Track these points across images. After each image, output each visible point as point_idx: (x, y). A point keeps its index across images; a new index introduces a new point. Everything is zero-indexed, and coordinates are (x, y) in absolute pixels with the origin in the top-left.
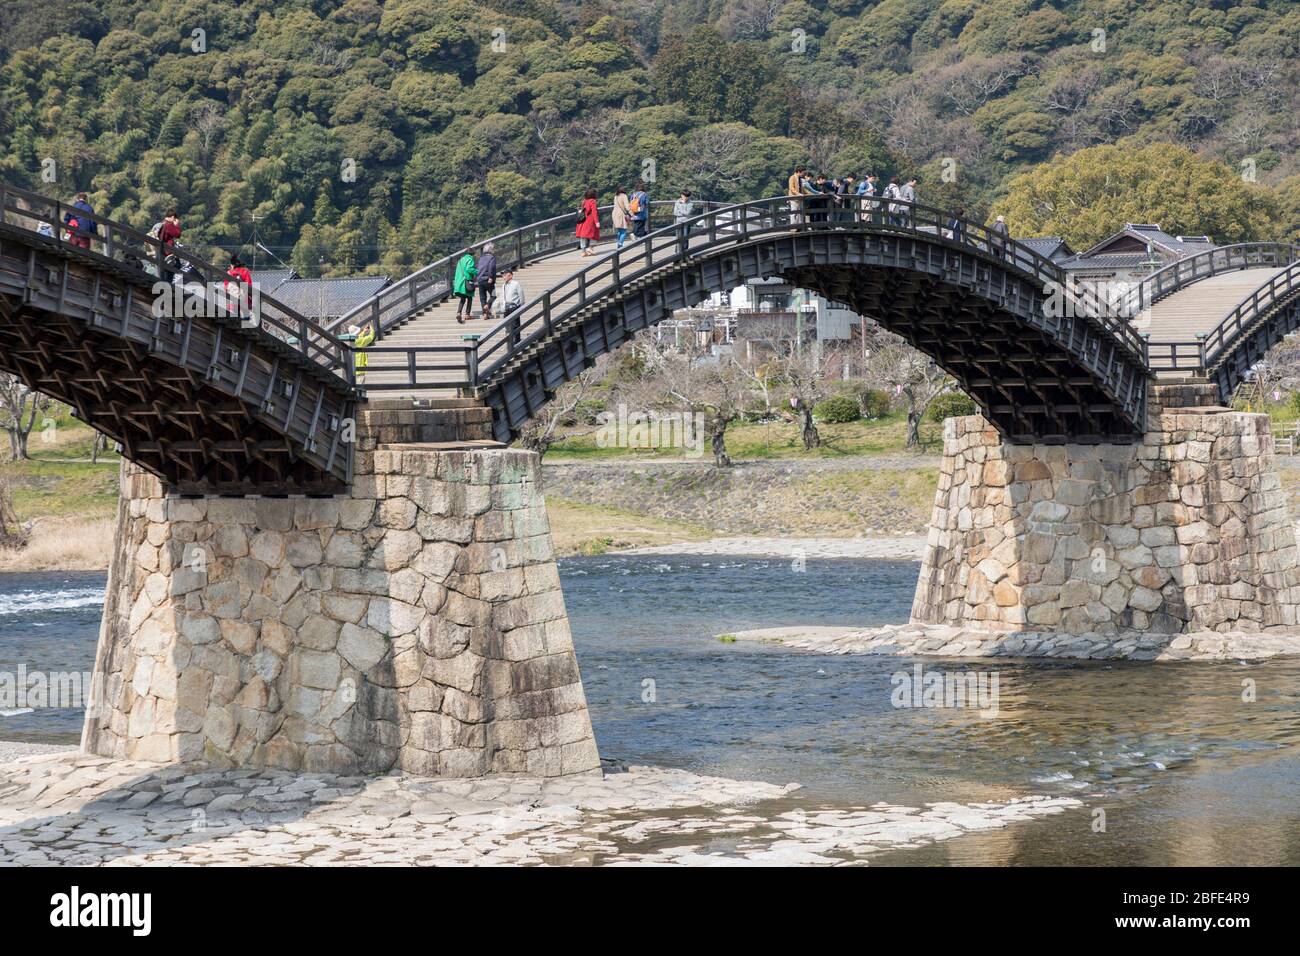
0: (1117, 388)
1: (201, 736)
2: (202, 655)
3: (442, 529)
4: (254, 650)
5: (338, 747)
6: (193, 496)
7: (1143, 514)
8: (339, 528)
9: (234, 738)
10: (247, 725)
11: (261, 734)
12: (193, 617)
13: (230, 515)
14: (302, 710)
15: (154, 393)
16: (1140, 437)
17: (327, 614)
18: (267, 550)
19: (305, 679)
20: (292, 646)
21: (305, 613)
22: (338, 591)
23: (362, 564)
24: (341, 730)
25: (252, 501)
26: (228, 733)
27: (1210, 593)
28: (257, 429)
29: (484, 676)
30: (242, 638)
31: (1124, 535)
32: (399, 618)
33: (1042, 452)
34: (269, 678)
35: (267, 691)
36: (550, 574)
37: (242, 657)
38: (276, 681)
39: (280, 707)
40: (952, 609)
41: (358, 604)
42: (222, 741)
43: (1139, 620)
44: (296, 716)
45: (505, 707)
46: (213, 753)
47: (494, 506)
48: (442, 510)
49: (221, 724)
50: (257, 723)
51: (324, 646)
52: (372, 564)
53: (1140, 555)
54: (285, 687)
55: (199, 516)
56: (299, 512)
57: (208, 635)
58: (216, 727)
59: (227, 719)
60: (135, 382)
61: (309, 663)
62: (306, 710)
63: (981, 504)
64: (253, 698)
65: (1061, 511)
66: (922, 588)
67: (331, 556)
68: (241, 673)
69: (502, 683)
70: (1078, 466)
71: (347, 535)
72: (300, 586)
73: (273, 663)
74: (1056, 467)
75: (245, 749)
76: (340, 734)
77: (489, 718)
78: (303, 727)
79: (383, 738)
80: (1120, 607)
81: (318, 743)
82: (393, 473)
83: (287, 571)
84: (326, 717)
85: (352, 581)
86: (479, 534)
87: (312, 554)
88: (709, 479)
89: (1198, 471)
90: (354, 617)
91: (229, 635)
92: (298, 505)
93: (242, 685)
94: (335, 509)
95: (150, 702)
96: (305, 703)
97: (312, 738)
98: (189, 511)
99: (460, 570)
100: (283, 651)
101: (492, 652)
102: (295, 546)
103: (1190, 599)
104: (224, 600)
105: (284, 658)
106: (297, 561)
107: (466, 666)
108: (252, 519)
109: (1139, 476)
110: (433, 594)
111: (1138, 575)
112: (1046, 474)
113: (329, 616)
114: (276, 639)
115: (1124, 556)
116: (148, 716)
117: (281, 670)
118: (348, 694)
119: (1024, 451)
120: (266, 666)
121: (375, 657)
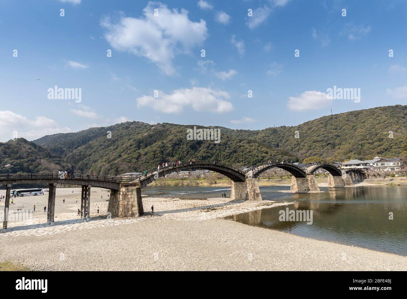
0: (303, 174)
2: (236, 192)
3: (251, 184)
7: (306, 183)
15: (232, 176)
16: (305, 177)
17: (244, 190)
18: (240, 186)
20: (242, 192)
22: (244, 188)
23: (246, 186)
25: (239, 182)
27: (311, 188)
28: (238, 178)
29: (254, 194)
32: (248, 190)
33: (298, 178)
36: (258, 187)
40: (293, 189)
41: (246, 189)
42: (238, 198)
43: (306, 190)
45: (255, 196)
50: (240, 197)
51: (244, 192)
53: (306, 186)
56: (242, 183)
58: (237, 197)
60: (231, 175)
63: (294, 182)
64: (239, 195)
65: (300, 182)
66: (291, 188)
69: (255, 194)
70: (301, 179)
72: (242, 188)
74: (299, 179)
75: (239, 198)
77: (254, 196)
82: (248, 181)
86: (253, 184)
87: (243, 186)
88: (281, 180)
89: (310, 180)
91: (238, 191)
94: (244, 183)
95: (233, 195)
96: (243, 195)
97: (243, 198)
98: (235, 183)
99: (252, 187)
101: (254, 192)
103: (310, 189)
104: (237, 189)
107: (253, 193)
109: (306, 180)
110: (250, 188)
114: (241, 191)
118: (245, 195)
120: (240, 193)
121: (247, 192)
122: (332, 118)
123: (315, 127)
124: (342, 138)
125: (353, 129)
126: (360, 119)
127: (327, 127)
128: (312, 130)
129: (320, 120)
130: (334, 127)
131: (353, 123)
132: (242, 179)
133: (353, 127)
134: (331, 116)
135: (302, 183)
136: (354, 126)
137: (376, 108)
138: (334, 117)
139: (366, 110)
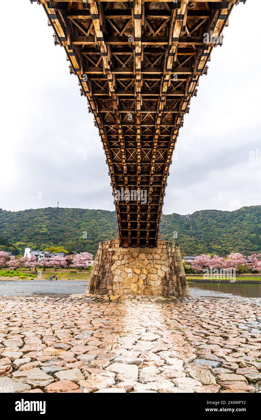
1: (130, 289)
3: (170, 254)
5: (159, 291)
9: (138, 289)
10: (140, 287)
11: (143, 289)
12: (127, 268)
13: (134, 250)
14: (151, 284)
17: (154, 268)
18: (142, 256)
19: (151, 279)
20: (148, 273)
21: (150, 267)
22: (156, 264)
23: (160, 259)
24: (160, 288)
25: (138, 248)
26: (136, 289)
30: (138, 272)
34: (144, 278)
35: (144, 281)
39: (147, 284)
44: (150, 285)
45: (180, 284)
46: (133, 292)
49: (135, 287)
50: (143, 287)
51: (155, 273)
52: (162, 259)
54: (148, 280)
55: (128, 251)
59: (136, 286)
61: (152, 276)
62: (152, 284)
64: (141, 282)
67: (155, 258)
68: (138, 278)
69: (179, 280)
71: (157, 254)
72: (149, 263)
77: (178, 286)
78: (152, 287)
81: (155, 290)
82: (164, 245)
83: (146, 260)
84: (156, 285)
85: (159, 262)
87: (151, 257)
90: (160, 268)
91: (136, 271)
92: (148, 249)
93: (139, 280)
94: (155, 250)
95: (118, 284)
96: (152, 283)
98: (125, 250)
100: (147, 274)
101: (177, 275)
102: (147, 256)
104: (134, 265)
105: (147, 275)
106: (148, 259)
107: (175, 277)
108: (139, 251)
114: (145, 272)
116: (118, 286)
117: (147, 278)
121: (164, 275)
122: (58, 211)
123: (38, 217)
124: (65, 234)
125: (77, 226)
126: (84, 218)
127: (51, 220)
128: (35, 220)
129: (45, 211)
130: (58, 221)
131: (77, 220)
133: (77, 225)
134: (57, 209)
136: (79, 224)
137: (99, 210)
138: (60, 210)
139: (90, 210)
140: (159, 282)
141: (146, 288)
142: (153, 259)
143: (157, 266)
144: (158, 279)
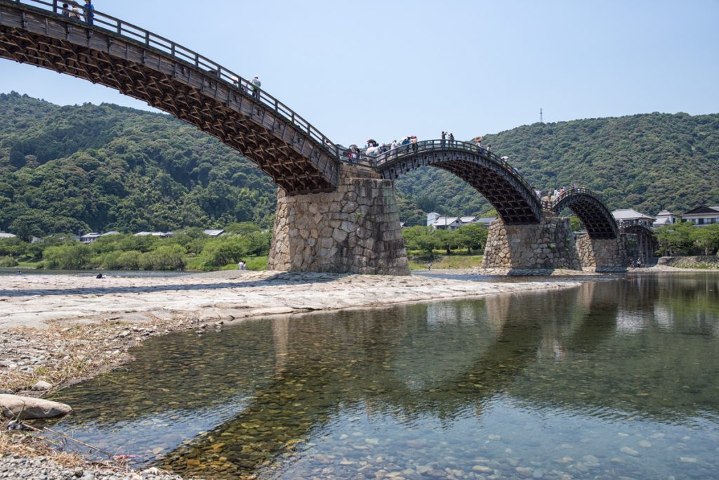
0: (534, 210)
1: (293, 263)
2: (294, 240)
3: (365, 201)
4: (309, 237)
5: (332, 265)
6: (293, 195)
7: (539, 241)
8: (334, 201)
9: (302, 263)
10: (306, 260)
11: (310, 261)
12: (293, 229)
13: (303, 199)
15: (278, 155)
16: (539, 222)
18: (313, 209)
19: (323, 245)
20: (319, 236)
21: (323, 226)
22: (333, 219)
23: (340, 211)
25: (310, 195)
26: (300, 262)
27: (556, 260)
29: (376, 245)
30: (305, 234)
31: (535, 246)
33: (515, 227)
34: (312, 246)
35: (312, 250)
37: (306, 240)
38: (314, 246)
39: (315, 254)
40: (492, 264)
41: (339, 223)
44: (320, 256)
45: (382, 254)
46: (296, 268)
47: (381, 195)
48: (364, 196)
49: (299, 260)
51: (329, 236)
52: (343, 211)
53: (539, 251)
54: (317, 248)
55: (294, 201)
56: (322, 197)
57: (296, 234)
58: (298, 257)
59: (300, 258)
60: (271, 150)
61: (324, 241)
62: (322, 255)
63: (499, 239)
64: (308, 251)
65: (519, 241)
67: (331, 209)
68: (305, 244)
69: (382, 247)
70: (524, 230)
71: (336, 203)
72: (322, 219)
73: (313, 241)
74: (518, 230)
75: (305, 266)
76: (332, 261)
77: (377, 257)
78: (322, 260)
79: (345, 262)
80: (534, 263)
81: (326, 264)
83: (318, 215)
84: (329, 256)
85: (337, 216)
86: (375, 203)
87: (326, 209)
89: (553, 230)
90: (338, 227)
91: (302, 234)
92: (322, 195)
93: (305, 248)
94: (332, 196)
96: (323, 253)
97: (324, 262)
98: (292, 199)
99: (368, 214)
100: (317, 238)
101: (379, 238)
102: (321, 207)
103: (552, 261)
104: (301, 224)
105: (317, 240)
106: (321, 211)
107: (371, 242)
108: (309, 200)
109: (539, 232)
110: (361, 220)
111: (538, 255)
112: (516, 232)
113: (330, 227)
114: (315, 234)
115: (535, 251)
116: (279, 258)
117: (316, 243)
119: (510, 227)
120: (312, 242)
121: (343, 238)
125: (587, 160)
126: (601, 139)
127: (528, 152)
129: (515, 135)
130: (542, 152)
131: (586, 146)
132: (328, 177)
133: (585, 156)
134: (540, 127)
135: (526, 243)
136: (589, 154)
137: (638, 116)
138: (546, 129)
140: (334, 251)
141: (313, 261)
142: (329, 211)
143: (334, 224)
144: (333, 245)
